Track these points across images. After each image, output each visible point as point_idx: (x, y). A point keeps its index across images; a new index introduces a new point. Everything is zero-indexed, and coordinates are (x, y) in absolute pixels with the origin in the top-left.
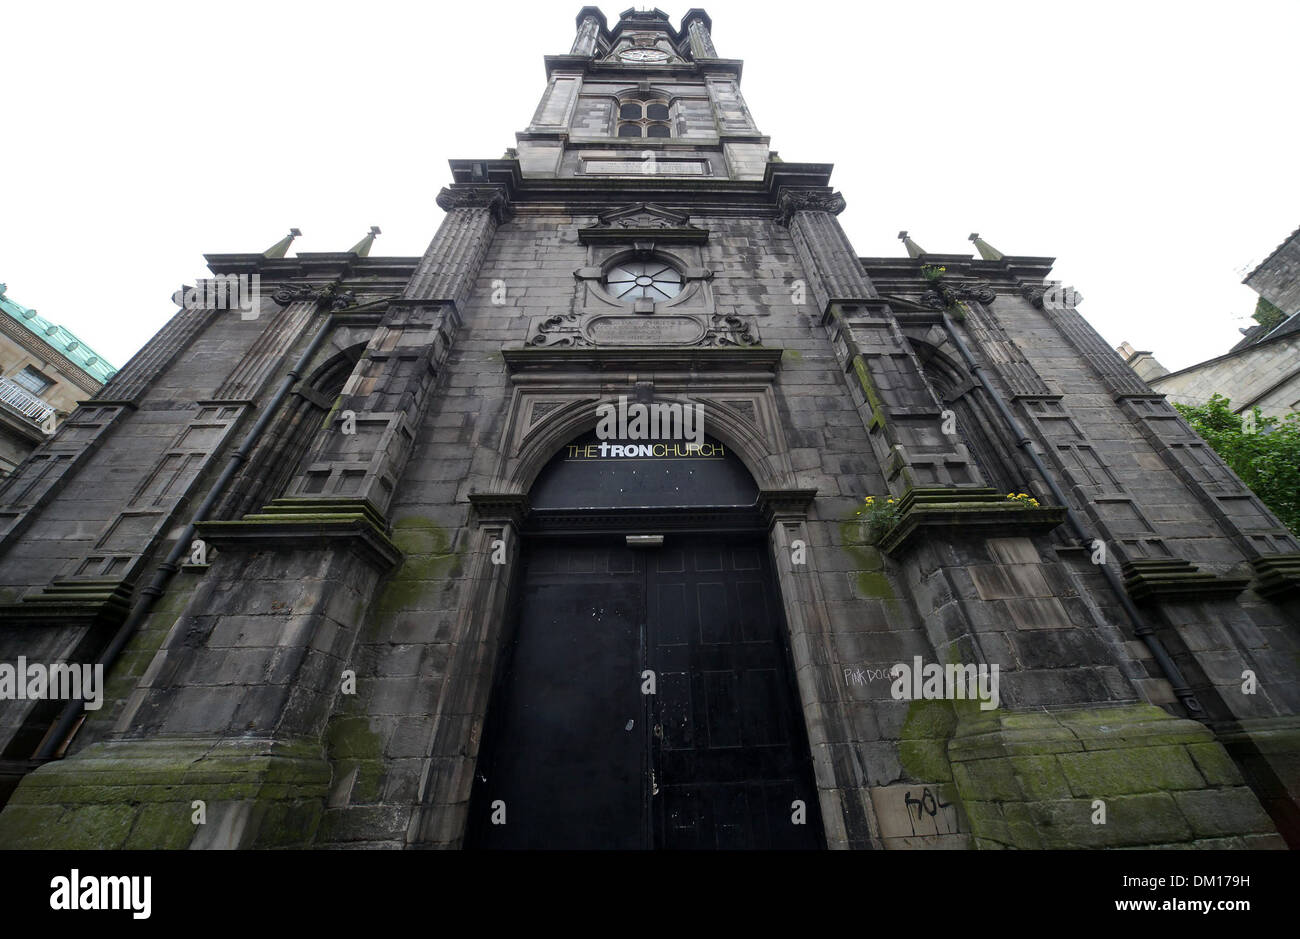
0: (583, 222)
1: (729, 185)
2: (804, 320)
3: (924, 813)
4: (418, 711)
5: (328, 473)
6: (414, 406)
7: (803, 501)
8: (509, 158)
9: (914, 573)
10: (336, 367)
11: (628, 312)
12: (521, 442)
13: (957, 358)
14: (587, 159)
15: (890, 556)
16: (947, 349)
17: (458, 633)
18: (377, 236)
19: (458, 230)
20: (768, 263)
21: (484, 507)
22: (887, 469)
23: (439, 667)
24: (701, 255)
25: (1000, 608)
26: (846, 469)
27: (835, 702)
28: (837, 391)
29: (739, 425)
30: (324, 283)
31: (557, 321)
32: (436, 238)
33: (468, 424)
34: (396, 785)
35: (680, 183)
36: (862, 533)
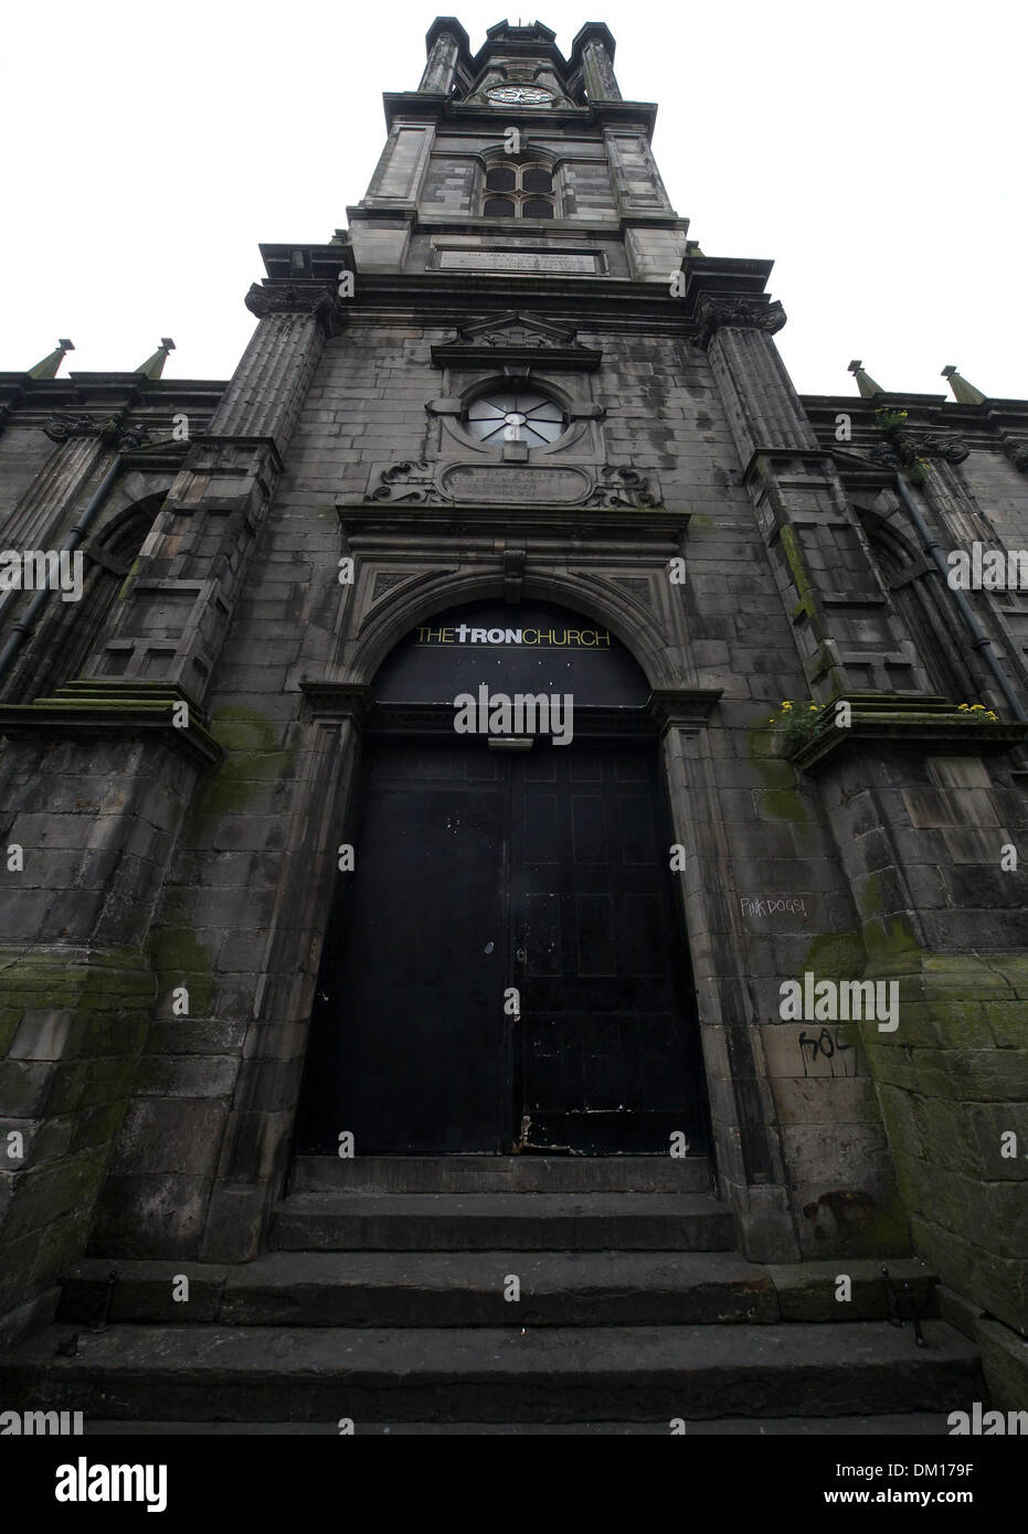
0: (438, 336)
1: (633, 288)
2: (720, 477)
3: (819, 1053)
4: (250, 925)
5: (130, 652)
6: (229, 572)
7: (707, 703)
8: (339, 243)
9: (834, 794)
10: (130, 522)
11: (495, 459)
12: (362, 621)
13: (909, 533)
14: (442, 248)
15: (805, 773)
16: (898, 521)
17: (292, 841)
18: (170, 351)
19: (275, 344)
20: (678, 399)
21: (318, 697)
22: (811, 669)
23: (272, 877)
24: (590, 384)
25: (935, 838)
26: (760, 667)
27: (728, 933)
28: (755, 570)
29: (630, 608)
30: (106, 414)
31: (404, 469)
32: (247, 354)
33: (297, 597)
34: (228, 1000)
35: (565, 285)
36: (774, 744)
